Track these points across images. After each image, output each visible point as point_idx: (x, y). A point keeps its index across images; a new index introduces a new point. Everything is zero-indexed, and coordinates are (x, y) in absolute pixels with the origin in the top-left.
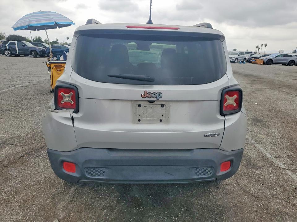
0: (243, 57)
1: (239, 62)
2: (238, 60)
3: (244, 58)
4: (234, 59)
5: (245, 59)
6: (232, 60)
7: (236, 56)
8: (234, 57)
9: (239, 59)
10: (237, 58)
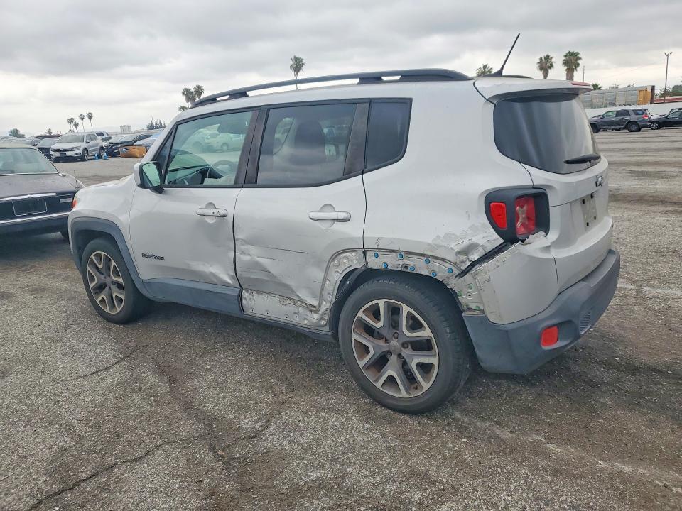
0: (97, 145)
1: (94, 157)
2: (90, 154)
3: (99, 147)
4: (80, 151)
5: (102, 148)
6: (77, 154)
7: (83, 145)
8: (78, 148)
9: (91, 151)
10: (86, 150)
